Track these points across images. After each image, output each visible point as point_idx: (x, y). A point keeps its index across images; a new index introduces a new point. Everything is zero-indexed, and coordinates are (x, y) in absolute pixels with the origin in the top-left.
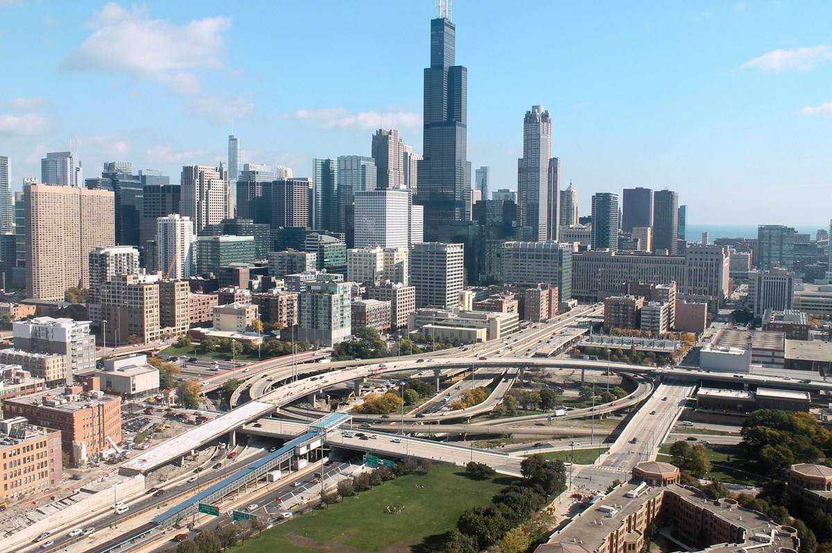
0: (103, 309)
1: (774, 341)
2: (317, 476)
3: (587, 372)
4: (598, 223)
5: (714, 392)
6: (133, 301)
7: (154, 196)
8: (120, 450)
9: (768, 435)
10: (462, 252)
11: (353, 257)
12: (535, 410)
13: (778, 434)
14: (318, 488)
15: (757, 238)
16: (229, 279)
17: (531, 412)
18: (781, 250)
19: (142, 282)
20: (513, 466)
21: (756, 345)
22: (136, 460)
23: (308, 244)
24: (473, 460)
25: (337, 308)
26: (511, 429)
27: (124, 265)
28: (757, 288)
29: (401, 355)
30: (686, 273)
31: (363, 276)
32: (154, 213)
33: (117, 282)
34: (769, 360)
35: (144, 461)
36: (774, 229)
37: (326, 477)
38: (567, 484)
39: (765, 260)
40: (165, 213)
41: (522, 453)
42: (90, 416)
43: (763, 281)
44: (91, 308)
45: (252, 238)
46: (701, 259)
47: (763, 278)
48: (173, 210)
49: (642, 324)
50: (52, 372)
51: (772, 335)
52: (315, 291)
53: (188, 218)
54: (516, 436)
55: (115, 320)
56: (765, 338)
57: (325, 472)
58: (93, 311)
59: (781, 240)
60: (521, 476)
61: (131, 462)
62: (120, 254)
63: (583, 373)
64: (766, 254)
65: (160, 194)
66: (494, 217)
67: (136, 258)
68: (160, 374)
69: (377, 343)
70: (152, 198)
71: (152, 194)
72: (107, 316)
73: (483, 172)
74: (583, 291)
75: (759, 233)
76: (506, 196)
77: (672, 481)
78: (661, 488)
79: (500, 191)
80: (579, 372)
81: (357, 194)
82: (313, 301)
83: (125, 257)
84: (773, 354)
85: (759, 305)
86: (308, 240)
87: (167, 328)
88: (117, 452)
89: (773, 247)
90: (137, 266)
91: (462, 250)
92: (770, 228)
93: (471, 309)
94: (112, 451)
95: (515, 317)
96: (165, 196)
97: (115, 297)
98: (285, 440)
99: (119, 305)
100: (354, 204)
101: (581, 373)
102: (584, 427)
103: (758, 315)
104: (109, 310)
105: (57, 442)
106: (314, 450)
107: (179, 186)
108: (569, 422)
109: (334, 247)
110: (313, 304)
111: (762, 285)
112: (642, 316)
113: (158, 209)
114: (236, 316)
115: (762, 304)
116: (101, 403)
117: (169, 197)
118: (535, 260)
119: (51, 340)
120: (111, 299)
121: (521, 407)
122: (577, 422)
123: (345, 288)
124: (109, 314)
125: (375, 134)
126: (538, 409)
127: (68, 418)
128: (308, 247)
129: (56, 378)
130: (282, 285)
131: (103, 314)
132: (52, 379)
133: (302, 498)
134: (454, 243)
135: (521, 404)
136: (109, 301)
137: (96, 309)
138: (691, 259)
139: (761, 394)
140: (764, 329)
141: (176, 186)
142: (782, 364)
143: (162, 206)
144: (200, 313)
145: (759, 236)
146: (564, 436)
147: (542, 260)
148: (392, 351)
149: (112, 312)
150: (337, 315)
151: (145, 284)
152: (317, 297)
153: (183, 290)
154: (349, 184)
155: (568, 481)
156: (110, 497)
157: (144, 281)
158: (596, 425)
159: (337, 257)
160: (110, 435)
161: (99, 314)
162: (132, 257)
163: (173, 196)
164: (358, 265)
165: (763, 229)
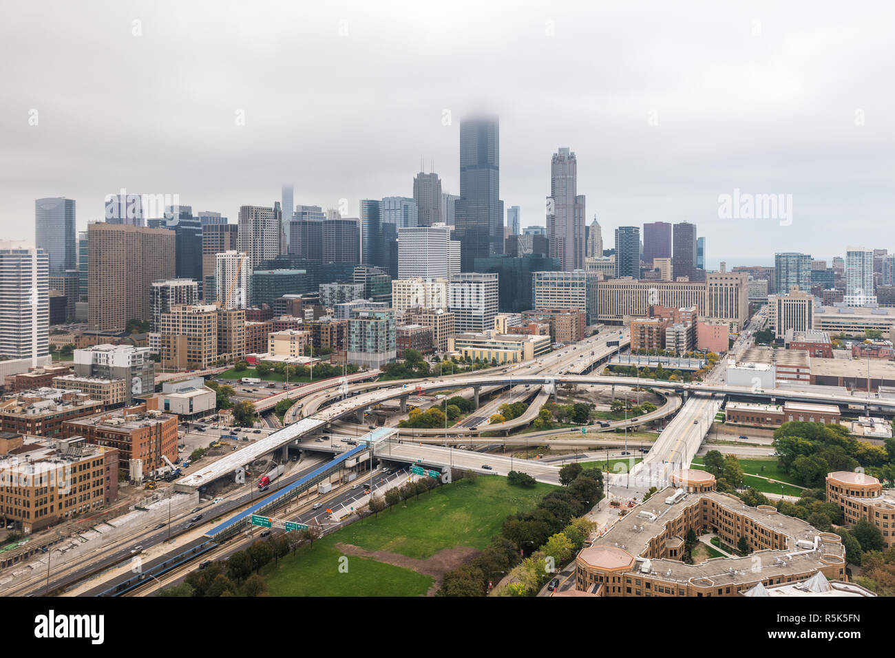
0: (163, 337)
1: (798, 359)
2: (367, 487)
3: (617, 388)
4: (622, 255)
5: (742, 406)
6: (192, 329)
7: (213, 234)
8: (175, 468)
9: (800, 446)
10: (496, 282)
11: (397, 287)
12: (569, 423)
13: (810, 444)
14: (366, 499)
15: (774, 266)
16: (283, 309)
17: (565, 425)
18: (798, 276)
19: (201, 311)
20: (551, 475)
21: (781, 361)
22: (191, 477)
23: (356, 276)
24: (514, 470)
25: (384, 333)
26: (547, 441)
27: (184, 297)
28: (777, 310)
29: (443, 375)
30: (707, 298)
31: (407, 305)
32: (213, 250)
33: (176, 311)
34: (795, 376)
35: (199, 476)
36: (791, 257)
37: (374, 488)
38: (605, 493)
39: (783, 285)
40: (223, 250)
41: (560, 463)
42: (147, 434)
43: (783, 303)
44: (152, 337)
45: (304, 271)
46: (721, 285)
47: (783, 301)
48: (231, 247)
49: (667, 344)
50: (111, 397)
51: (796, 353)
52: (364, 318)
53: (245, 254)
54: (553, 448)
55: (175, 347)
56: (789, 356)
57: (374, 483)
58: (154, 340)
59: (798, 266)
60: (560, 485)
61: (187, 478)
62: (180, 286)
63: (613, 389)
64: (784, 280)
65: (219, 232)
66: (526, 250)
67: (195, 290)
68: (217, 395)
69: (421, 364)
70: (211, 236)
71: (211, 233)
72: (166, 344)
73: (515, 211)
74: (610, 316)
75: (776, 261)
76: (536, 232)
77: (709, 488)
78: (698, 495)
79: (530, 228)
80: (609, 388)
81: (401, 231)
82: (361, 326)
83: (185, 289)
84: (798, 370)
85: (780, 326)
86: (356, 272)
87: (224, 354)
88: (173, 470)
89: (791, 273)
90: (197, 297)
91: (497, 280)
92: (787, 256)
93: (506, 333)
94: (167, 469)
95: (547, 340)
96: (223, 234)
97: (175, 326)
98: (336, 454)
99: (178, 334)
100: (397, 240)
101: (611, 389)
102: (618, 439)
103: (780, 336)
104: (169, 338)
105: (113, 460)
106: (363, 463)
107: (237, 225)
108: (603, 435)
109: (380, 278)
110: (361, 329)
111: (783, 307)
112: (667, 337)
113: (217, 247)
114: (289, 342)
115: (783, 325)
116: (159, 422)
117: (227, 235)
118: (564, 287)
119: (111, 365)
120: (171, 327)
121: (556, 421)
122: (610, 434)
123: (391, 314)
124: (169, 342)
125: (416, 177)
126: (572, 423)
127: (125, 438)
128: (356, 279)
129: (115, 402)
130: (332, 313)
131: (163, 342)
132: (111, 403)
133: (352, 508)
134: (489, 273)
135: (557, 417)
136: (169, 329)
137: (156, 338)
138: (711, 285)
139: (790, 407)
140: (787, 348)
141: (234, 225)
142: (807, 380)
143: (221, 244)
144: (255, 339)
145: (776, 264)
146: (599, 448)
147: (571, 288)
148: (434, 371)
149: (172, 340)
150: (383, 339)
151: (204, 313)
152: (365, 322)
153: (240, 318)
154: (393, 222)
155: (605, 488)
156: (164, 513)
157: (203, 310)
158: (629, 438)
159: (383, 287)
160: (166, 454)
161: (159, 342)
162: (192, 289)
163: (231, 234)
164: (402, 294)
165: (780, 256)
